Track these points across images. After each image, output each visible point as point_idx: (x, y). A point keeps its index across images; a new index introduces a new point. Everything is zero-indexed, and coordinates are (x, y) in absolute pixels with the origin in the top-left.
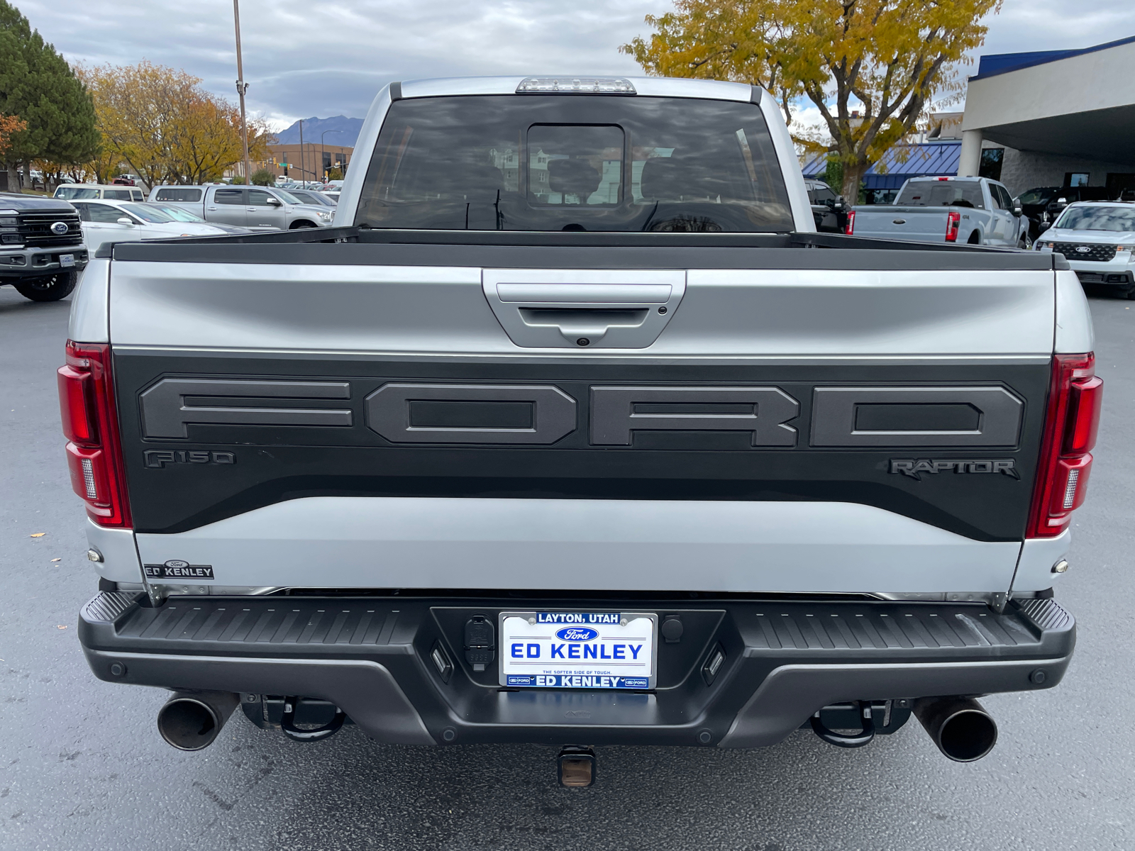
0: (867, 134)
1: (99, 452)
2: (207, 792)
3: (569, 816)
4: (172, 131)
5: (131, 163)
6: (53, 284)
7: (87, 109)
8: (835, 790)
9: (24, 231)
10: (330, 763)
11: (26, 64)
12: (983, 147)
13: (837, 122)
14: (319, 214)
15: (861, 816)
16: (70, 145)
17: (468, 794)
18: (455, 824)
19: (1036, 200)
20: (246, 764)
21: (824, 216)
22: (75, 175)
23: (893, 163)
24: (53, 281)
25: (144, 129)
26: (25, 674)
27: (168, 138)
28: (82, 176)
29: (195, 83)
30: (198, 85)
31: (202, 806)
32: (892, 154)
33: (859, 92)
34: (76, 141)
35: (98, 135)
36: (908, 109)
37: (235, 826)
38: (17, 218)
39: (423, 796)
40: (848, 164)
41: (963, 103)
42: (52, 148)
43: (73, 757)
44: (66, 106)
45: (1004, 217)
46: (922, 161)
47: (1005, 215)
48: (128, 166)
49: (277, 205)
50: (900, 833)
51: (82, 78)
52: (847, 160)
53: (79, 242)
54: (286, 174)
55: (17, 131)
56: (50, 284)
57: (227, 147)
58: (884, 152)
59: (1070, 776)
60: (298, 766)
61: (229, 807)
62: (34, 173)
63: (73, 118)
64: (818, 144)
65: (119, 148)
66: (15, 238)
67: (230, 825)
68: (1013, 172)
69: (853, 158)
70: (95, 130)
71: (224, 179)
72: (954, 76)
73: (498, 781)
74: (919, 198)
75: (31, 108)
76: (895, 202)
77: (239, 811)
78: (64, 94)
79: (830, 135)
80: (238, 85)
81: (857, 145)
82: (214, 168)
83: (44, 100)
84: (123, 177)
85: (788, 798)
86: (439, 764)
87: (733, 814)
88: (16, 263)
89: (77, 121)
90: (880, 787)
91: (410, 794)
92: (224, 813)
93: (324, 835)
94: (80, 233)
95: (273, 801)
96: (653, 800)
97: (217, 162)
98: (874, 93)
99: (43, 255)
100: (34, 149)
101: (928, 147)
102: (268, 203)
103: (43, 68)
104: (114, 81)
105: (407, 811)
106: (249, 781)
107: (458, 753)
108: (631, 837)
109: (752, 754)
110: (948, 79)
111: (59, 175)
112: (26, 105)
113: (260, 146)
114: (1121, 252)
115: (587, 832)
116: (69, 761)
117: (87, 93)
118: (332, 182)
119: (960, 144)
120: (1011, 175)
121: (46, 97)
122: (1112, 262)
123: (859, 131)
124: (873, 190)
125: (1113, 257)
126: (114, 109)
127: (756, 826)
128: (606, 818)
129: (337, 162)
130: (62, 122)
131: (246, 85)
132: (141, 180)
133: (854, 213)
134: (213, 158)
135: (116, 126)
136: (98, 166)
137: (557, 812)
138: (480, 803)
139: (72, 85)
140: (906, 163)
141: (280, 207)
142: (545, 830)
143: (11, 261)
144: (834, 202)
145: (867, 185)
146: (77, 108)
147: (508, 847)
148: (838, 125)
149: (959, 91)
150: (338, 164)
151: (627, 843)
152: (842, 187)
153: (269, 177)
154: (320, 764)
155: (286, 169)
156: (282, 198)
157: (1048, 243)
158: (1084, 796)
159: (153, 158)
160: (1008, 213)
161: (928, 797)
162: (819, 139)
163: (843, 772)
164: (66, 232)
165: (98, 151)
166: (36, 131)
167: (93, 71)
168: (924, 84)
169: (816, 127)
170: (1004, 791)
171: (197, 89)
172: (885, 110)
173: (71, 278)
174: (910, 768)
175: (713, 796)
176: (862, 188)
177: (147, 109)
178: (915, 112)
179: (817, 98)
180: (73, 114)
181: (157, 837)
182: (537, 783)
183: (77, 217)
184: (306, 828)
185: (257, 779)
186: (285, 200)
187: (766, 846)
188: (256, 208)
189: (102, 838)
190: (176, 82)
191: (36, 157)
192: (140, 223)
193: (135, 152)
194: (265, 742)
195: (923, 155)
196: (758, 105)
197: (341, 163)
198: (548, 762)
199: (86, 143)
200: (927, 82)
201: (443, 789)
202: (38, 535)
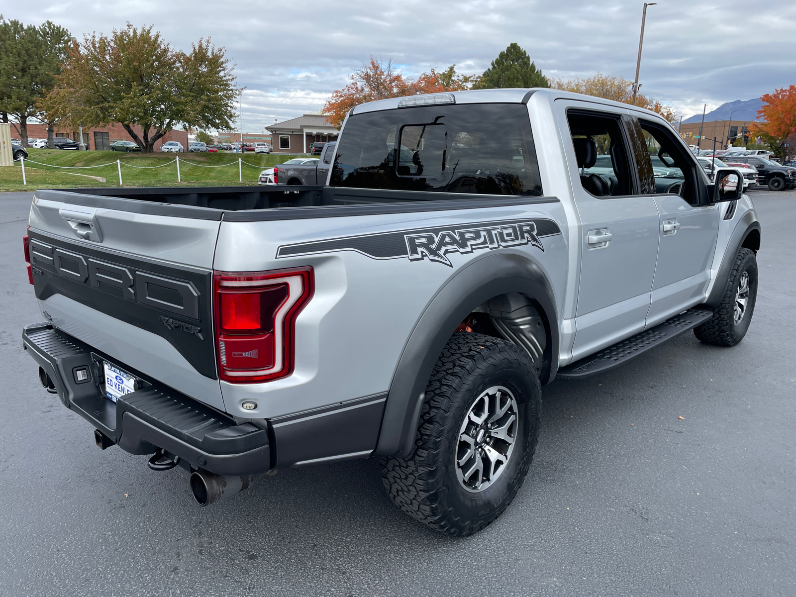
131: (640, 85)
150: (740, 134)
196: (525, 104)
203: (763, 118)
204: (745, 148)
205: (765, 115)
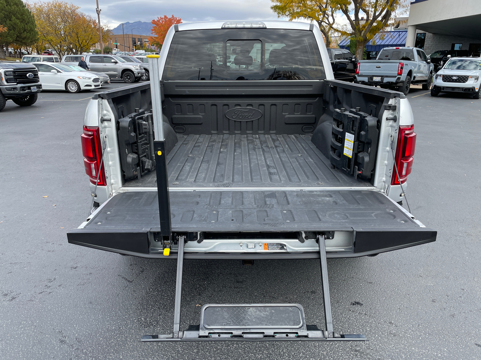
0: (367, 28)
1: (96, 161)
2: (123, 278)
3: (245, 283)
4: (68, 30)
5: (51, 45)
6: (28, 99)
7: (32, 21)
8: (335, 275)
9: (16, 77)
10: (163, 269)
11: (4, 2)
12: (417, 32)
13: (354, 22)
14: (133, 67)
15: (344, 283)
16: (25, 38)
17: (211, 277)
18: (207, 286)
19: (438, 56)
20: (135, 269)
21: (348, 64)
22: (27, 50)
23: (378, 40)
24: (28, 98)
25: (56, 30)
26: (52, 243)
27: (66, 33)
28: (30, 51)
29: (77, 9)
30: (79, 9)
31: (122, 282)
32: (378, 37)
33: (364, 9)
34: (28, 36)
35: (37, 33)
36: (385, 16)
37: (134, 287)
38: (13, 71)
39: (196, 278)
40: (359, 41)
41: (408, 13)
42: (18, 39)
43: (75, 268)
44: (23, 21)
45: (423, 64)
46: (391, 39)
47: (423, 63)
48: (50, 46)
49: (116, 63)
50: (356, 287)
51: (29, 8)
52: (358, 39)
53: (38, 81)
54: (117, 48)
55: (3, 32)
56: (27, 99)
57: (92, 37)
58: (374, 35)
59: (417, 271)
60: (152, 270)
61: (131, 282)
62: (10, 50)
63: (26, 26)
64: (346, 32)
65: (46, 38)
66: (12, 80)
67: (132, 287)
68: (430, 43)
69: (361, 38)
70: (36, 30)
71: (91, 50)
72: (405, 2)
73: (221, 273)
74: (388, 56)
75: (8, 22)
76: (377, 59)
77: (135, 283)
78: (22, 15)
79: (351, 29)
80: (97, 10)
81: (363, 32)
82: (87, 46)
83: (13, 18)
84: (47, 50)
85: (319, 278)
86: (201, 269)
87: (300, 282)
88: (14, 91)
89: (28, 27)
90: (351, 274)
91: (191, 278)
92: (130, 284)
93: (164, 290)
94: (38, 77)
95: (146, 280)
96: (273, 279)
97: (88, 43)
98: (370, 10)
99: (24, 87)
100: (10, 40)
101: (393, 33)
102: (112, 62)
103: (12, 4)
104: (43, 9)
105: (191, 282)
106: (137, 274)
107: (207, 265)
108: (266, 289)
109: (307, 265)
110: (402, 3)
111: (20, 50)
112: (6, 20)
113: (106, 35)
114: (471, 79)
115: (251, 288)
116: (74, 269)
117: (32, 14)
118: (137, 51)
119: (407, 31)
120: (429, 44)
121: (14, 16)
122: (467, 83)
123: (364, 26)
124: (370, 52)
125: (467, 81)
126: (43, 21)
127: (308, 286)
128: (257, 284)
129: (139, 42)
130: (22, 28)
131: (100, 10)
132: (55, 52)
133: (360, 63)
134: (86, 42)
135: (44, 28)
136: (37, 46)
137: (241, 282)
138: (215, 280)
139: (25, 11)
140: (384, 40)
141: (117, 64)
142: (237, 287)
143: (12, 90)
144: (352, 58)
145: (367, 49)
146: (28, 21)
147: (225, 292)
148: (354, 24)
149: (407, 8)
150: (139, 43)
151: (264, 291)
152: (356, 51)
153: (110, 49)
154: (160, 269)
155: (117, 45)
156: (118, 60)
157: (440, 75)
158: (421, 277)
159: (60, 42)
160: (425, 62)
161: (367, 277)
162: (346, 30)
163: (338, 270)
164: (33, 77)
165: (37, 40)
166: (11, 32)
167: (33, 5)
168: (391, 5)
169: (345, 25)
170: (393, 275)
171: (79, 11)
172: (375, 17)
173: (35, 96)
174: (362, 269)
175: (293, 277)
176: (365, 51)
177: (57, 21)
178: (388, 18)
179: (346, 12)
180: (26, 24)
181: (109, 291)
182: (234, 274)
183: (37, 71)
184: (158, 288)
185: (139, 274)
186: (119, 60)
187: (311, 291)
188: (107, 64)
189: (91, 291)
190: (69, 8)
191: (11, 43)
192: (60, 72)
193: (53, 39)
194: (140, 263)
195: (391, 36)
196: (312, 31)
197: (140, 42)
198: (238, 268)
199: (32, 37)
200: (393, 4)
201: (203, 276)
202: (46, 197)
203: (154, 33)
204: (144, 51)
205: (155, 32)
